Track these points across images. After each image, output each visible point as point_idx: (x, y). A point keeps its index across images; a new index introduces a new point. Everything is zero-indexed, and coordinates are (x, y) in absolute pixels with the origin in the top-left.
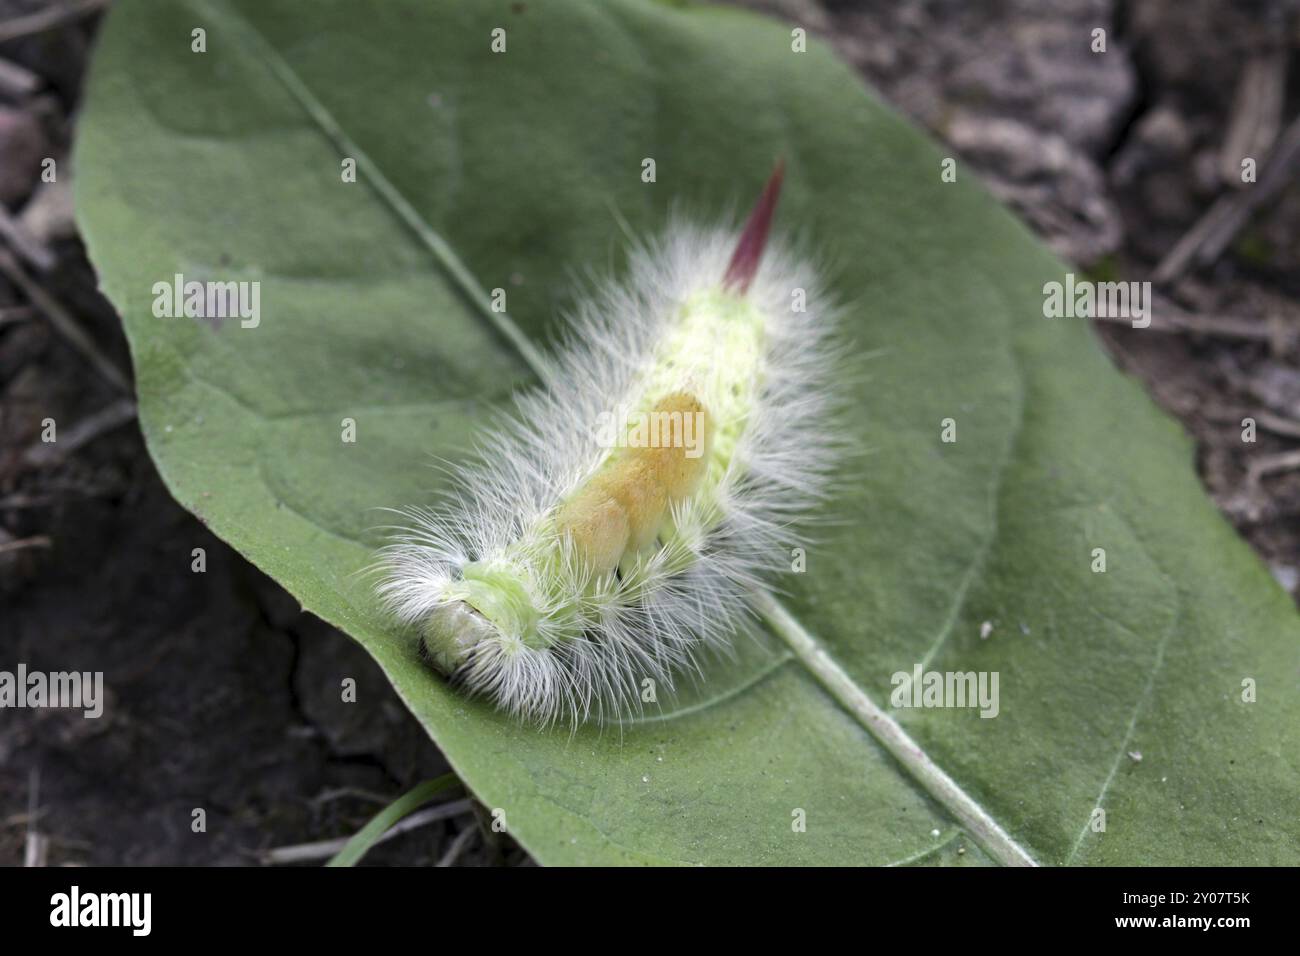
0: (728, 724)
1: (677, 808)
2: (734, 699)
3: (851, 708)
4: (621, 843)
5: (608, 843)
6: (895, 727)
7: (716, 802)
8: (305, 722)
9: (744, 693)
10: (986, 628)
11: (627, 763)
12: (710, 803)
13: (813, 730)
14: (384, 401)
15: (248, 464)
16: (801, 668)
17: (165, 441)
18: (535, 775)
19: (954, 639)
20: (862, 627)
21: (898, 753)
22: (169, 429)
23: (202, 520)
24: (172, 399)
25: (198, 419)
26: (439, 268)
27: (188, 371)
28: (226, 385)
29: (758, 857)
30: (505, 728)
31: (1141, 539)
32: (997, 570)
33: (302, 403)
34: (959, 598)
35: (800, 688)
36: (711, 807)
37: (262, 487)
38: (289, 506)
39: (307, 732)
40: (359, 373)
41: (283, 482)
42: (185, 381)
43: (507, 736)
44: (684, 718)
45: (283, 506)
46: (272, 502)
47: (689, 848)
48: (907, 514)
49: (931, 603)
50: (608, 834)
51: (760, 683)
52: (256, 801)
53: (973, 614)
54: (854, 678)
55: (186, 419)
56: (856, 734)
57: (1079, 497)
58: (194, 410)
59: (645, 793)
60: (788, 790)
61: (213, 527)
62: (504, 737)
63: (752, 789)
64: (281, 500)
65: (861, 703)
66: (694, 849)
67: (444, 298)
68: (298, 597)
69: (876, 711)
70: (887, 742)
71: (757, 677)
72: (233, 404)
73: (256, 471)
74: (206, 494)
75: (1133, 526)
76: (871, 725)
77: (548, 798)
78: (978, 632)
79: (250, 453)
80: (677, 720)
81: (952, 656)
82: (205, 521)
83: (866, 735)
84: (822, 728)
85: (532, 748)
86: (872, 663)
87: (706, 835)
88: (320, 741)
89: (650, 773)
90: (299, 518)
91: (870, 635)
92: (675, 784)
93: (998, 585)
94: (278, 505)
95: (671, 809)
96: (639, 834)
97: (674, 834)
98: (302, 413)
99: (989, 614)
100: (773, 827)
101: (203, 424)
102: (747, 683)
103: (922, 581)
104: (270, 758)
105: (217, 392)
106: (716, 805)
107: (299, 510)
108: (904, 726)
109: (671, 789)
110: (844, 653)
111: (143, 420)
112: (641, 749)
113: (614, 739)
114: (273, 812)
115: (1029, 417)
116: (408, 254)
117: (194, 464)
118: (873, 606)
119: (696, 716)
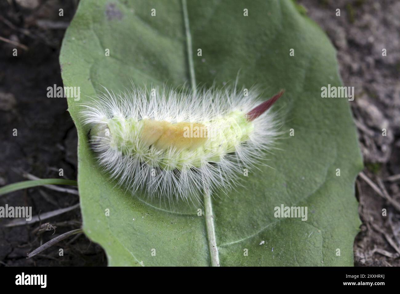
0: (172, 221)
1: (137, 233)
2: (179, 215)
3: (209, 239)
4: (112, 231)
5: (108, 229)
6: (217, 253)
7: (150, 239)
8: (64, 145)
9: (183, 215)
10: (263, 242)
11: (132, 212)
12: (148, 238)
13: (194, 238)
14: (142, 70)
15: (89, 63)
16: (203, 219)
17: (69, 41)
18: (102, 197)
19: (253, 239)
20: (229, 219)
21: (213, 260)
22: (73, 39)
23: (61, 69)
24: (81, 31)
25: (84, 41)
26: (185, 43)
27: (91, 26)
28: (100, 37)
29: (150, 262)
30: (103, 179)
31: (324, 247)
32: (278, 229)
33: (119, 56)
34: (262, 229)
35: (199, 225)
36: (147, 240)
37: (88, 71)
38: (92, 81)
39: (62, 148)
40: (142, 58)
41: (95, 74)
42: (89, 28)
43: (102, 181)
44: (161, 211)
45: (90, 80)
46: (88, 77)
47: (132, 246)
48: (264, 196)
49: (254, 225)
50: (110, 227)
51: (189, 216)
52: (35, 158)
53: (262, 236)
54: (216, 232)
55: (81, 39)
56: (205, 247)
57: (315, 223)
58: (85, 38)
59: (130, 223)
60: (173, 250)
61: (62, 73)
62: (101, 181)
63: (163, 243)
64: (91, 78)
65: (213, 240)
66: (133, 247)
67: (181, 53)
68: (69, 106)
69: (215, 245)
70: (212, 256)
71: (189, 214)
72: (98, 43)
73: (90, 66)
74: (69, 63)
75: (324, 242)
76: (211, 248)
77: (101, 206)
78: (260, 242)
79: (92, 60)
80: (158, 210)
81: (248, 244)
82: (62, 70)
83: (208, 250)
84: (197, 239)
85: (107, 189)
86: (224, 231)
87: (139, 246)
88: (63, 153)
89: (136, 219)
90: (92, 87)
91: (229, 223)
92: (142, 226)
93: (275, 233)
94: (89, 79)
95: (135, 233)
96: (120, 232)
97: (130, 239)
98: (117, 59)
99: (266, 239)
100: (161, 257)
101: (85, 43)
102: (186, 213)
103: (255, 217)
104: (46, 148)
105: (96, 38)
106: (150, 240)
107: (94, 84)
108: (220, 254)
109: (140, 227)
110: (218, 223)
111: (68, 31)
112: (140, 211)
113: (135, 203)
114: (38, 164)
115: (319, 192)
116: (179, 34)
117: (73, 53)
118: (236, 216)
119: (165, 213)
